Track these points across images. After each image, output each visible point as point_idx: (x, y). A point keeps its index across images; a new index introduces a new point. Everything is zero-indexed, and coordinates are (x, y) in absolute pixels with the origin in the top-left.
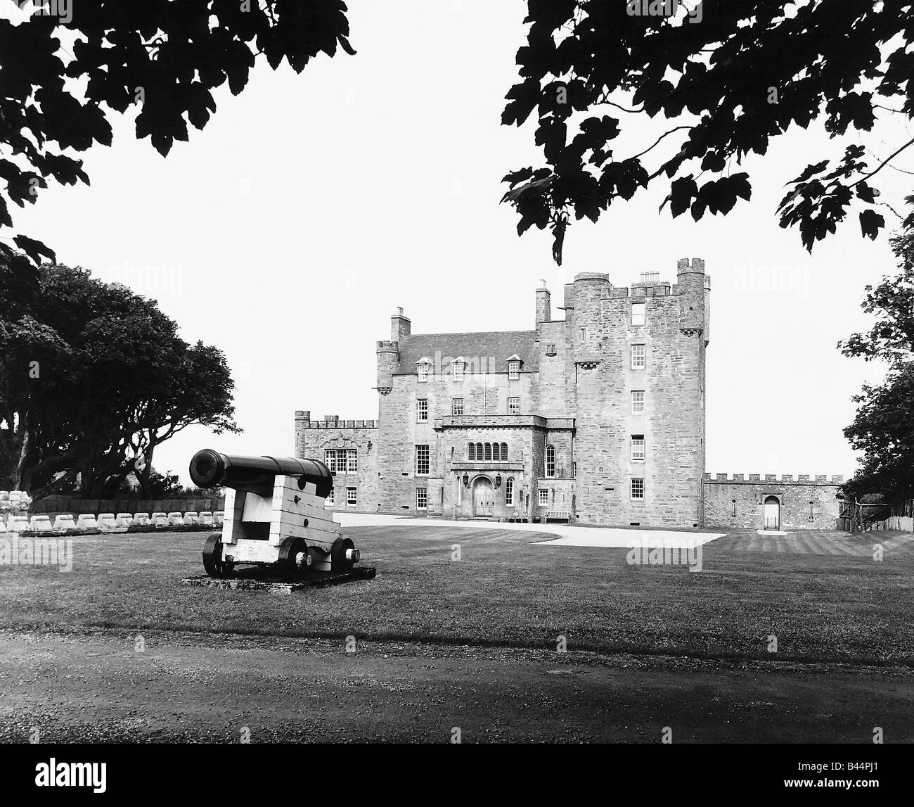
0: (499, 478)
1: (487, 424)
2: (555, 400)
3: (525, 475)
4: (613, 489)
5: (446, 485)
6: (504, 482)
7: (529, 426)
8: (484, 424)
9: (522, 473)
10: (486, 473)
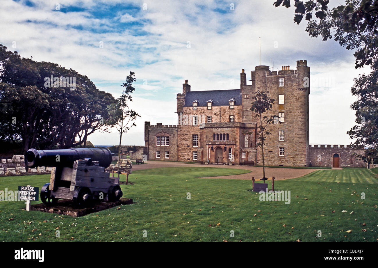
0: (225, 148)
1: (220, 126)
2: (248, 117)
3: (236, 146)
4: (272, 152)
5: (204, 150)
6: (228, 149)
7: (238, 127)
8: (219, 126)
9: (235, 145)
10: (221, 146)
